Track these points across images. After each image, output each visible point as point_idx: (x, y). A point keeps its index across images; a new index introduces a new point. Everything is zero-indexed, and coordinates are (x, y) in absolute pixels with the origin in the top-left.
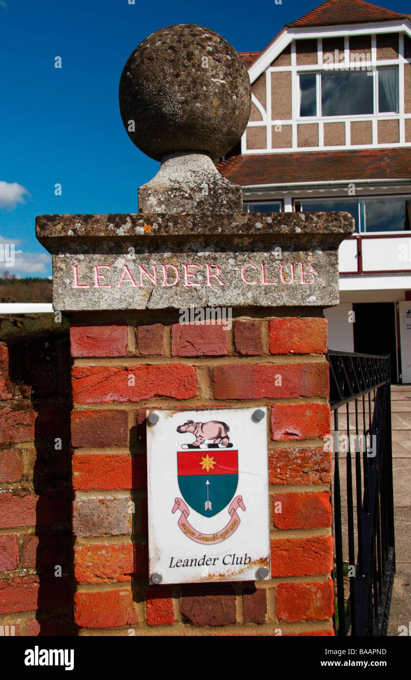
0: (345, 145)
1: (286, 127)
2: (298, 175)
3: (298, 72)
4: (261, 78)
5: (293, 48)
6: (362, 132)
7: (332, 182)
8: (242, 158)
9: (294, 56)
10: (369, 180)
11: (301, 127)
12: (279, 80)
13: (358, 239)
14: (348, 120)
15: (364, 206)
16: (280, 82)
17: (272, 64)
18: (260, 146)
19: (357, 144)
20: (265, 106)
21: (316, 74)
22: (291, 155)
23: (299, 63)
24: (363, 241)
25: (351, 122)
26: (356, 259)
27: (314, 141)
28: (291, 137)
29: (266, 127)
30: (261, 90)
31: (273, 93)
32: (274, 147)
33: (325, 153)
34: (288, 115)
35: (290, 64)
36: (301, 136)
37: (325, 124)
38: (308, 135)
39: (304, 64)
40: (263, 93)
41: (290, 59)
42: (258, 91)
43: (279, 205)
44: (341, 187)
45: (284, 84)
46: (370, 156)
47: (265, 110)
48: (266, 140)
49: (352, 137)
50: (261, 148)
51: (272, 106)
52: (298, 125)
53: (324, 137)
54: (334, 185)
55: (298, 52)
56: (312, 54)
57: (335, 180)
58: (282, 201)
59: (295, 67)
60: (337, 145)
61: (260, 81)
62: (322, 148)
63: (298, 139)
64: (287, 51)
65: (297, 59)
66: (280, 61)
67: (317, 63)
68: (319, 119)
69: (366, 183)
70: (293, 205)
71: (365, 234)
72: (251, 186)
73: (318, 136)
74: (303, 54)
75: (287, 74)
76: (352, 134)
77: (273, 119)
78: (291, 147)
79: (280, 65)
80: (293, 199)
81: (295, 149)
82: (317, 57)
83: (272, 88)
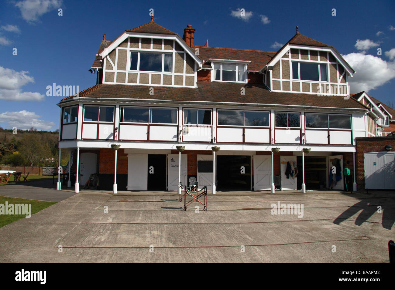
0: (148, 83)
1: (123, 74)
2: (124, 95)
3: (130, 51)
4: (114, 51)
5: (129, 41)
6: (156, 79)
7: (138, 99)
8: (102, 85)
9: (129, 44)
10: (154, 100)
11: (130, 74)
12: (122, 53)
13: (148, 126)
14: (150, 73)
15: (152, 111)
16: (122, 54)
17: (119, 46)
18: (111, 81)
19: (154, 84)
20: (114, 64)
21: (138, 52)
22: (124, 86)
23: (131, 47)
24: (151, 127)
25: (152, 74)
26: (147, 135)
27: (135, 81)
28: (125, 78)
29: (114, 72)
30: (114, 57)
31: (118, 58)
32: (117, 82)
33: (139, 86)
34: (125, 68)
35: (127, 47)
36: (129, 78)
37: (140, 74)
38: (132, 78)
39: (133, 47)
40: (114, 58)
41: (127, 45)
42: (112, 57)
43: (113, 108)
44: (141, 102)
45: (124, 55)
46: (158, 89)
47: (115, 65)
48: (114, 79)
49: (152, 81)
50: (111, 82)
51: (118, 64)
52: (129, 73)
53: (140, 80)
54: (139, 100)
55: (130, 42)
56: (136, 44)
57: (139, 98)
58: (115, 106)
59: (129, 48)
60: (145, 83)
61: (113, 52)
62: (138, 84)
63: (128, 79)
64: (126, 41)
65: (130, 45)
66: (122, 45)
67: (139, 48)
68: (138, 71)
69: (153, 101)
70: (120, 108)
71: (152, 123)
72: (101, 98)
73: (137, 78)
74: (133, 43)
75: (125, 51)
76: (152, 79)
77: (118, 69)
78: (125, 82)
79: (122, 47)
80: (120, 105)
81: (126, 83)
82: (139, 45)
83: (118, 56)
